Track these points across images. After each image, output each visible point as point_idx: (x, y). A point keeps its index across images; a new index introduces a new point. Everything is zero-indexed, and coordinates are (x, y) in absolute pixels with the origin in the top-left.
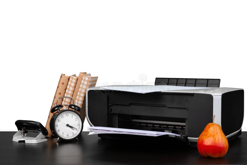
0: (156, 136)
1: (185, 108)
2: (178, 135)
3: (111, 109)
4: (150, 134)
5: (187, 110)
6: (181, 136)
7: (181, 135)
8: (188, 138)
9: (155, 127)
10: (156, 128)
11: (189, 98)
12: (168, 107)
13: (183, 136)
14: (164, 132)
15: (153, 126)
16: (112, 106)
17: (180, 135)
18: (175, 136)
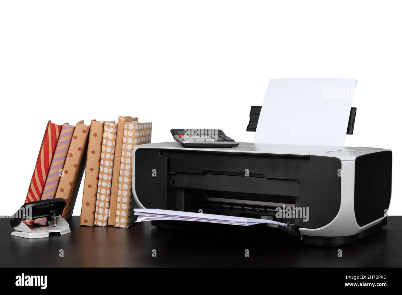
0: (247, 225)
1: (296, 180)
2: (282, 224)
3: (174, 181)
4: (238, 222)
5: (299, 183)
6: (288, 226)
7: (289, 224)
8: (300, 229)
9: (245, 210)
10: (247, 212)
11: (302, 164)
12: (268, 178)
13: (292, 226)
14: (260, 218)
15: (243, 209)
16: (175, 175)
17: (286, 225)
18: (277, 226)
